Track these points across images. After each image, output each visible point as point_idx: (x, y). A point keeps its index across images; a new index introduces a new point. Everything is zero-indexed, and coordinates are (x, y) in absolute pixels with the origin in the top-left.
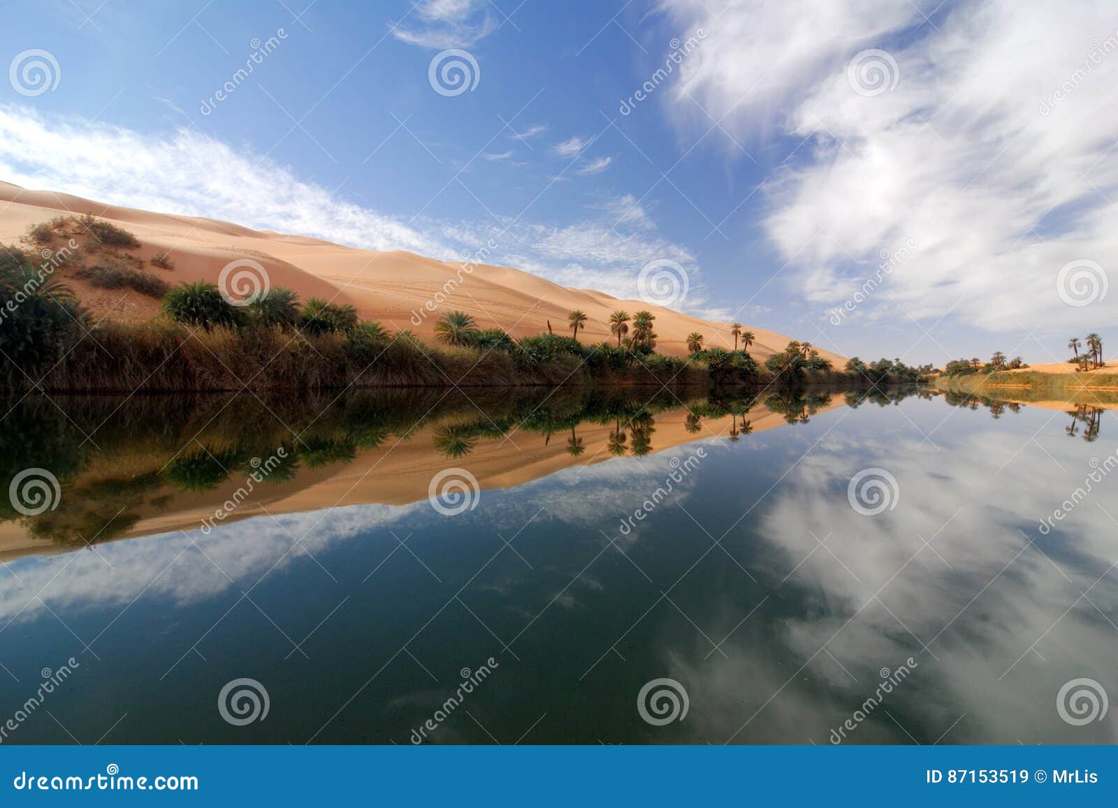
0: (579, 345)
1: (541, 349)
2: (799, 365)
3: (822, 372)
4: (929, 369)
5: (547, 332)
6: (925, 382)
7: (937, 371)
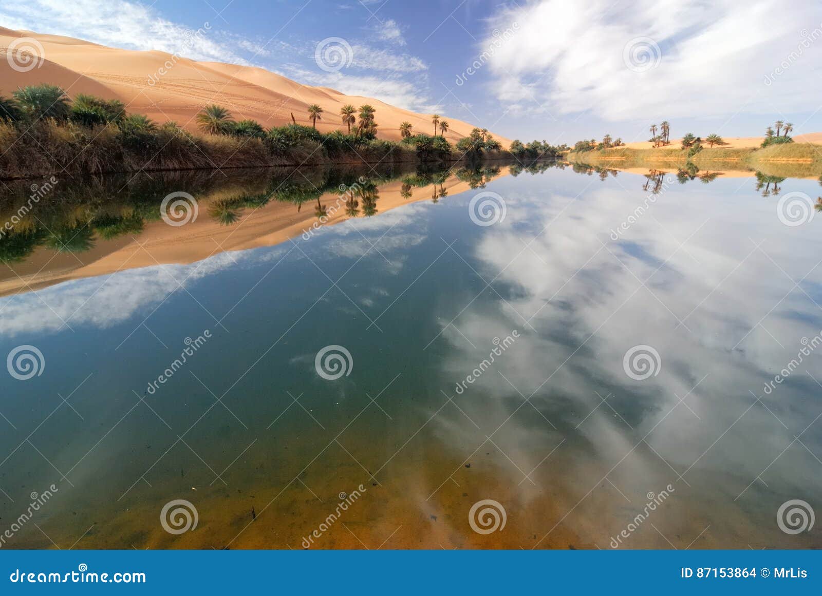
0: (318, 133)
1: (288, 136)
2: (478, 147)
3: (495, 151)
4: (564, 148)
5: (292, 123)
6: (560, 157)
7: (569, 149)
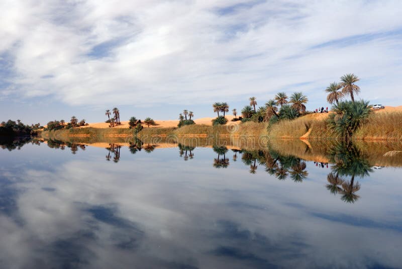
4: (38, 127)
6: (35, 134)
7: (42, 127)
